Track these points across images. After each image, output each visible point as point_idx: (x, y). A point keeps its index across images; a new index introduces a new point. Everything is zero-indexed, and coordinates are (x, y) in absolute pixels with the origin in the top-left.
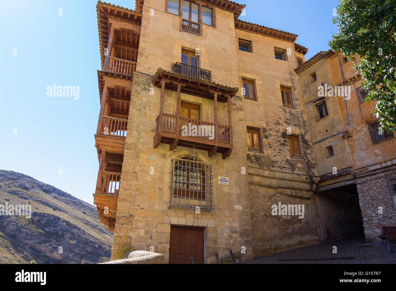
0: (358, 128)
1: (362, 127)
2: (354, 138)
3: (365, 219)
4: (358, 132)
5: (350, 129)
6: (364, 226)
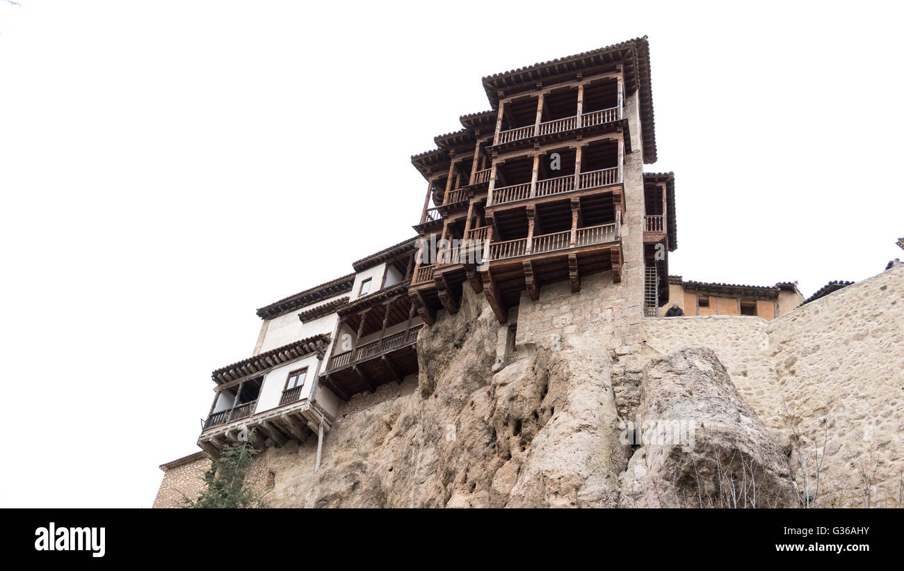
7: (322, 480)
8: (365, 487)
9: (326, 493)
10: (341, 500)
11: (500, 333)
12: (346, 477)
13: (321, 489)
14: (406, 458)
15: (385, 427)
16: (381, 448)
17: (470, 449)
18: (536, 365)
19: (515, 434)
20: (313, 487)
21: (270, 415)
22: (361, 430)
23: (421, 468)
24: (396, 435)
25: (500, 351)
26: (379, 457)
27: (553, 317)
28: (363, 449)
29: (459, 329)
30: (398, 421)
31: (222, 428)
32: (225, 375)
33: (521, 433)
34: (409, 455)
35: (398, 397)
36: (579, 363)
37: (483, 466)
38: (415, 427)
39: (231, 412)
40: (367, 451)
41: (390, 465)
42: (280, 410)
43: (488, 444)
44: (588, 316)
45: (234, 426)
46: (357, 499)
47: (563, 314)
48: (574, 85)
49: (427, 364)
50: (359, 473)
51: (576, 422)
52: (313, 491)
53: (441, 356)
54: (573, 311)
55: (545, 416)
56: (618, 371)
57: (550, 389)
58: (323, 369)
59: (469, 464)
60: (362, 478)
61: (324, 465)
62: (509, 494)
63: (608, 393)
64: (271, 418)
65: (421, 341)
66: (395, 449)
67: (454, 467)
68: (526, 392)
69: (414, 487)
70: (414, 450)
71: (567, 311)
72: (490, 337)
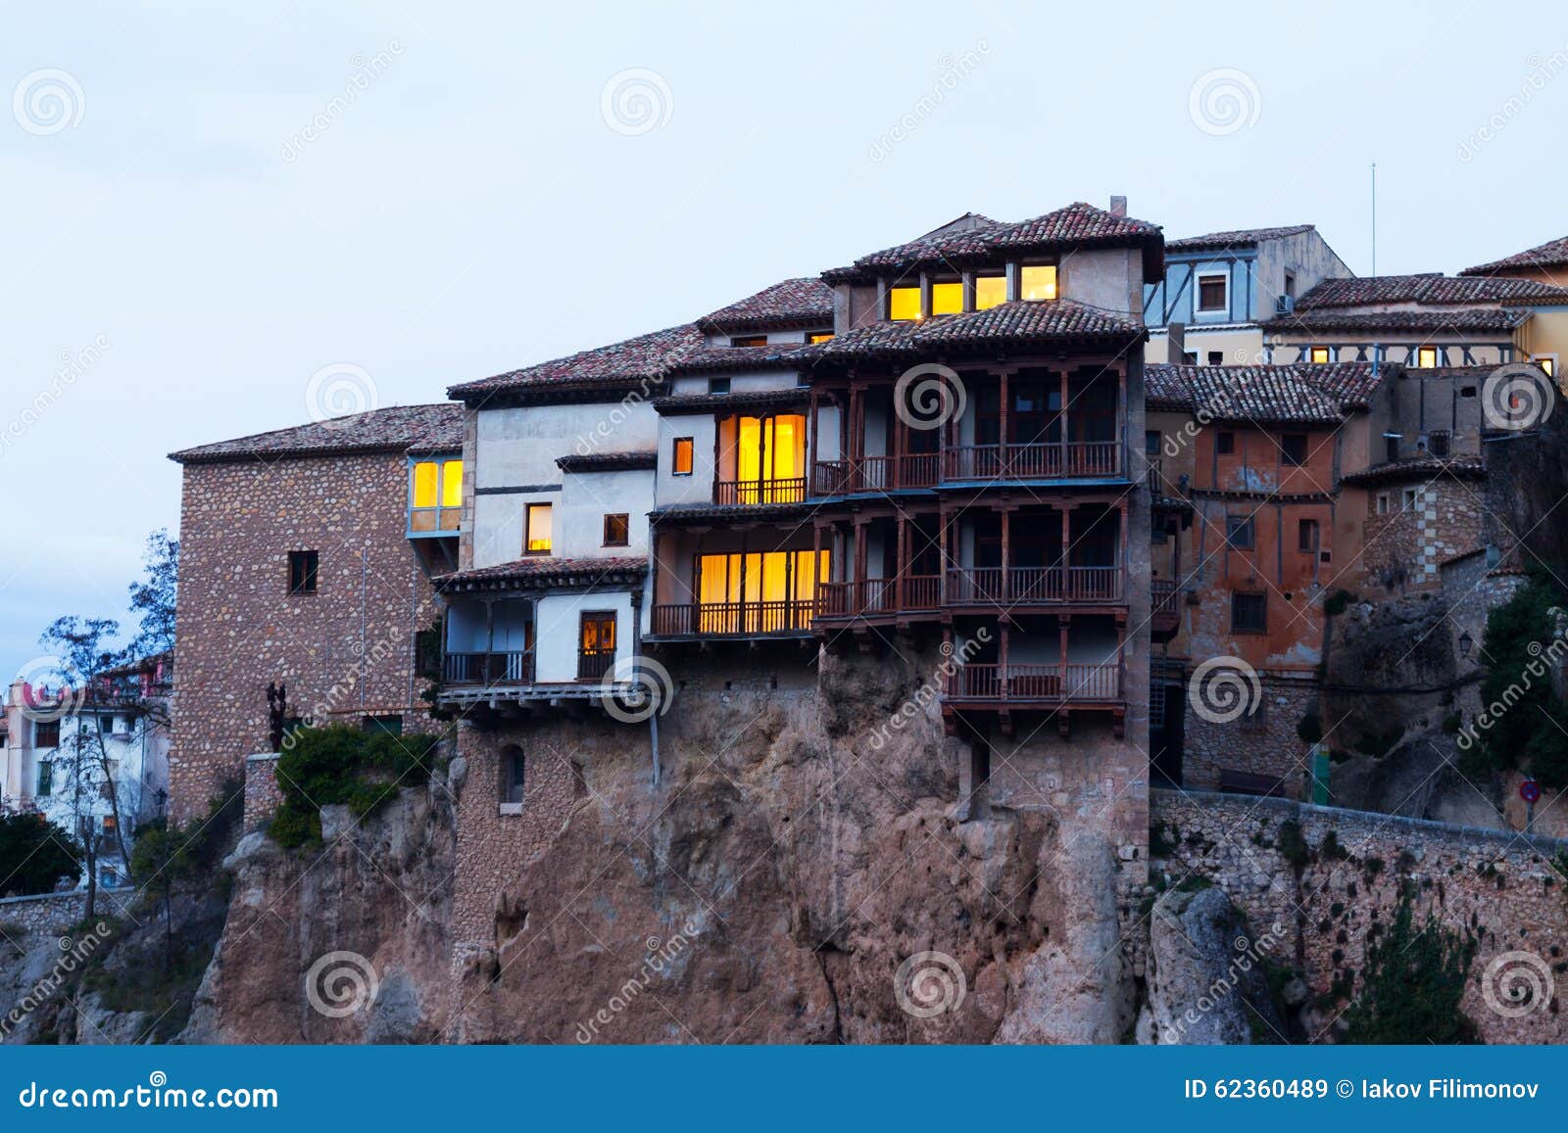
0: (1214, 593)
1: (1221, 593)
2: (1202, 607)
3: (1188, 752)
4: (1211, 599)
5: (1198, 587)
6: (1184, 762)
7: (673, 808)
8: (742, 824)
9: (685, 830)
10: (709, 841)
11: (961, 756)
12: (710, 805)
13: (676, 823)
14: (811, 813)
15: (762, 738)
16: (761, 769)
17: (934, 915)
18: (1020, 848)
19: (997, 932)
20: (661, 817)
21: (570, 692)
22: (721, 727)
23: (841, 851)
24: (786, 763)
25: (965, 788)
26: (758, 782)
27: (1036, 772)
28: (728, 759)
29: (888, 689)
30: (783, 734)
31: (481, 692)
32: (458, 589)
33: (1005, 936)
34: (815, 812)
35: (774, 686)
36: (1078, 885)
37: (954, 946)
38: (818, 767)
39: (487, 661)
40: (736, 765)
41: (784, 813)
42: (587, 688)
43: (959, 918)
44: (1083, 785)
45: (503, 694)
46: (734, 840)
47: (1050, 770)
48: (1053, 367)
49: (836, 703)
50: (729, 800)
51: (1079, 980)
52: (663, 825)
53: (861, 706)
54: (1062, 769)
55: (1036, 928)
56: (1123, 888)
57: (1040, 893)
58: (646, 627)
59: (935, 935)
60: (735, 808)
61: (666, 772)
62: (999, 1023)
63: (1111, 924)
64: (570, 696)
65: (827, 673)
66: (787, 788)
67: (910, 922)
68: (1011, 887)
69: (835, 877)
70: (822, 805)
71: (1055, 767)
72: (944, 751)
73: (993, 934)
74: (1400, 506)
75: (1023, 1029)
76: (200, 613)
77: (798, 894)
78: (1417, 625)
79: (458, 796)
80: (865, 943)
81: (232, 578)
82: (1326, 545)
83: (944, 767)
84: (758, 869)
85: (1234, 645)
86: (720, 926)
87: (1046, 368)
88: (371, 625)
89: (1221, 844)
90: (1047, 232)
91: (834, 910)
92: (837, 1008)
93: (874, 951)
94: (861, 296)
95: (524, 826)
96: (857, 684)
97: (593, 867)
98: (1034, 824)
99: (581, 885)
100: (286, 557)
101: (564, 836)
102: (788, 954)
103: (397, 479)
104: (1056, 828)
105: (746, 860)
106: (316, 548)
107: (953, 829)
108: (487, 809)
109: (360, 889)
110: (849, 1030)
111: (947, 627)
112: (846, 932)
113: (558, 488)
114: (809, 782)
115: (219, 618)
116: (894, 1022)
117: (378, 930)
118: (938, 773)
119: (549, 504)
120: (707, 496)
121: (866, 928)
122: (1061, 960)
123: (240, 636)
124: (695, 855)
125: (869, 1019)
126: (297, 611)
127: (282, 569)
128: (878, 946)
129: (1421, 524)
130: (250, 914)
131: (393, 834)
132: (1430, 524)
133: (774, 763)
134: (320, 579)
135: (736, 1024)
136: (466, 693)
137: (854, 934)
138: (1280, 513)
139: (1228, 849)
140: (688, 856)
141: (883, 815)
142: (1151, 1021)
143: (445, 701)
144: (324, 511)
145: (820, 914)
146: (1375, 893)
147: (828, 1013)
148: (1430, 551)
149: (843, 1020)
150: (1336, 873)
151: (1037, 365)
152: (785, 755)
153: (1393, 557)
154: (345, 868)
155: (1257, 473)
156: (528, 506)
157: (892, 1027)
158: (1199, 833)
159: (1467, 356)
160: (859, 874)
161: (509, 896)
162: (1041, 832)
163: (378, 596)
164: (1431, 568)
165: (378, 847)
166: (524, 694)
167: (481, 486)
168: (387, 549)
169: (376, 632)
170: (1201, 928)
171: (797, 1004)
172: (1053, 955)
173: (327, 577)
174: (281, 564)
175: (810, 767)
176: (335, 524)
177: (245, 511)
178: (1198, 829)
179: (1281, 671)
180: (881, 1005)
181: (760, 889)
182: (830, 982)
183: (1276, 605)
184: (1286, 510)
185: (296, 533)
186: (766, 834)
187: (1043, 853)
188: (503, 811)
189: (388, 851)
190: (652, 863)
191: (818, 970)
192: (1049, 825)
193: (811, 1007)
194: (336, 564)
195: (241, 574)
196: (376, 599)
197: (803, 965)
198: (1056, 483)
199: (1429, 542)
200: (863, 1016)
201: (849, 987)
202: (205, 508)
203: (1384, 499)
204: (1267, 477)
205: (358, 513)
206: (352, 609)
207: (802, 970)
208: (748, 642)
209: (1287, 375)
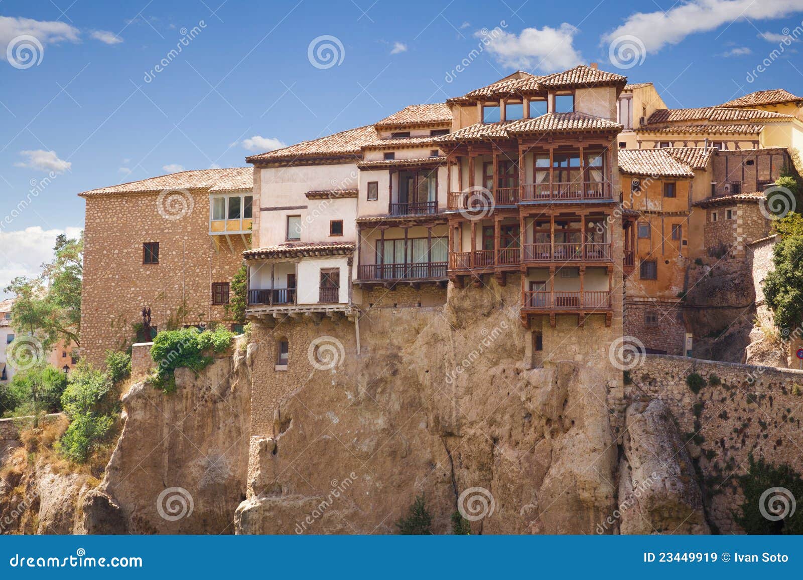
7: (367, 366)
8: (403, 374)
9: (374, 378)
10: (386, 383)
11: (526, 337)
12: (387, 365)
13: (369, 374)
14: (440, 368)
15: (414, 331)
16: (413, 347)
17: (512, 416)
18: (559, 382)
19: (546, 424)
20: (362, 371)
21: (315, 309)
22: (392, 326)
23: (458, 386)
24: (427, 343)
25: (529, 352)
26: (412, 354)
27: (566, 345)
28: (395, 342)
29: (486, 305)
30: (425, 329)
31: (268, 309)
32: (256, 257)
33: (550, 426)
34: (443, 367)
35: (420, 305)
36: (590, 400)
37: (523, 431)
38: (444, 345)
39: (272, 294)
40: (399, 345)
41: (426, 368)
42: (324, 307)
43: (525, 417)
44: (590, 351)
45: (280, 310)
46: (399, 382)
47: (573, 344)
48: (575, 146)
49: (457, 313)
50: (396, 362)
51: (590, 446)
52: (363, 375)
53: (470, 314)
54: (579, 343)
55: (567, 422)
56: (611, 401)
57: (570, 403)
58: (355, 276)
59: (513, 426)
60: (399, 366)
61: (363, 349)
62: (548, 468)
63: (606, 419)
64: (315, 311)
65: (453, 298)
66: (428, 356)
67: (499, 420)
68: (554, 402)
69: (454, 399)
70: (446, 364)
71: (576, 342)
72: (518, 335)
73: (544, 425)
74: (724, 217)
75: (562, 471)
76: (96, 274)
77: (433, 408)
78: (734, 275)
79: (252, 362)
80: (471, 432)
81: (113, 256)
82: (685, 237)
83: (516, 343)
84: (410, 396)
85: (642, 286)
86: (391, 425)
87: (572, 146)
88: (188, 279)
89: (658, 380)
90: (569, 79)
91: (454, 415)
92: (453, 465)
93: (476, 436)
94: (466, 111)
95: (288, 377)
96: (469, 303)
97: (326, 396)
98: (567, 369)
99: (319, 406)
100: (142, 245)
101: (310, 381)
102: (426, 439)
103: (201, 205)
104: (578, 372)
105: (404, 391)
106: (158, 241)
107: (521, 374)
108: (268, 369)
109: (195, 410)
110: (459, 476)
111: (524, 273)
112: (460, 426)
113: (305, 207)
114: (440, 352)
115: (106, 276)
116: (486, 470)
117: (205, 431)
118: (513, 345)
119: (300, 216)
120: (386, 210)
121: (472, 424)
122: (582, 436)
123: (117, 285)
124: (379, 390)
125: (471, 470)
126: (148, 273)
127: (139, 252)
128: (479, 432)
129: (735, 226)
130: (137, 424)
131: (212, 382)
132: (740, 226)
133: (421, 343)
134: (160, 256)
135: (400, 473)
136: (260, 310)
137: (464, 427)
138: (663, 220)
139: (661, 382)
140: (376, 390)
141: (482, 368)
142: (627, 465)
143: (249, 314)
144: (162, 222)
145: (446, 418)
146: (736, 403)
147: (448, 467)
148: (740, 239)
149: (456, 471)
150: (716, 393)
151: (568, 144)
152: (426, 339)
153: (720, 242)
154: (187, 400)
155: (652, 201)
156: (288, 217)
157: (485, 473)
158: (647, 374)
159: (737, 147)
160: (467, 398)
161: (281, 411)
162: (569, 374)
163: (192, 265)
164: (740, 248)
165: (204, 389)
166: (291, 310)
167: (263, 206)
168: (196, 241)
169: (191, 283)
170: (653, 420)
171: (431, 464)
172: (577, 434)
173: (164, 255)
174: (139, 249)
175: (439, 346)
176: (168, 228)
177: (119, 222)
178: (647, 372)
179: (665, 298)
180: (479, 462)
181: (412, 406)
182: (449, 452)
183: (661, 266)
184: (666, 220)
185: (147, 233)
186: (415, 379)
187: (571, 384)
188: (277, 369)
189: (210, 391)
190: (356, 394)
191: (443, 446)
192: (574, 370)
193: (439, 465)
194: (169, 249)
195: (117, 254)
196: (190, 266)
197: (435, 444)
198: (578, 202)
199: (739, 235)
200: (468, 468)
201: (460, 454)
202: (98, 221)
203: (715, 214)
204: (657, 204)
205: (180, 223)
206: (177, 271)
207: (433, 446)
208: (409, 283)
209: (661, 153)
